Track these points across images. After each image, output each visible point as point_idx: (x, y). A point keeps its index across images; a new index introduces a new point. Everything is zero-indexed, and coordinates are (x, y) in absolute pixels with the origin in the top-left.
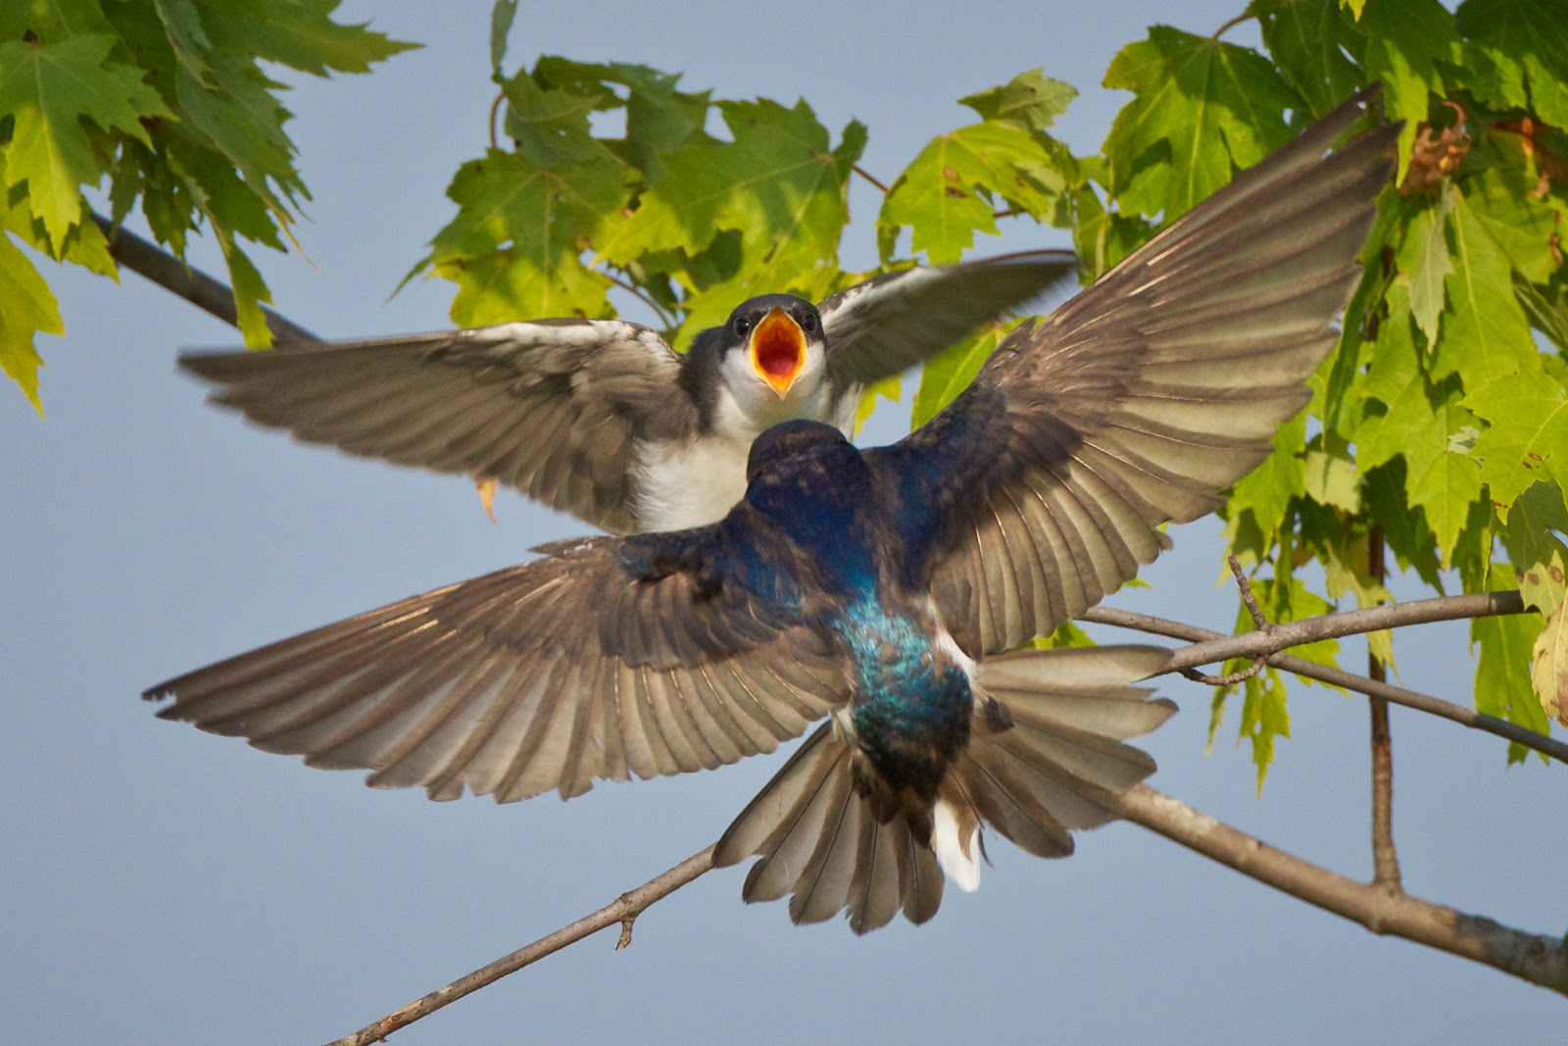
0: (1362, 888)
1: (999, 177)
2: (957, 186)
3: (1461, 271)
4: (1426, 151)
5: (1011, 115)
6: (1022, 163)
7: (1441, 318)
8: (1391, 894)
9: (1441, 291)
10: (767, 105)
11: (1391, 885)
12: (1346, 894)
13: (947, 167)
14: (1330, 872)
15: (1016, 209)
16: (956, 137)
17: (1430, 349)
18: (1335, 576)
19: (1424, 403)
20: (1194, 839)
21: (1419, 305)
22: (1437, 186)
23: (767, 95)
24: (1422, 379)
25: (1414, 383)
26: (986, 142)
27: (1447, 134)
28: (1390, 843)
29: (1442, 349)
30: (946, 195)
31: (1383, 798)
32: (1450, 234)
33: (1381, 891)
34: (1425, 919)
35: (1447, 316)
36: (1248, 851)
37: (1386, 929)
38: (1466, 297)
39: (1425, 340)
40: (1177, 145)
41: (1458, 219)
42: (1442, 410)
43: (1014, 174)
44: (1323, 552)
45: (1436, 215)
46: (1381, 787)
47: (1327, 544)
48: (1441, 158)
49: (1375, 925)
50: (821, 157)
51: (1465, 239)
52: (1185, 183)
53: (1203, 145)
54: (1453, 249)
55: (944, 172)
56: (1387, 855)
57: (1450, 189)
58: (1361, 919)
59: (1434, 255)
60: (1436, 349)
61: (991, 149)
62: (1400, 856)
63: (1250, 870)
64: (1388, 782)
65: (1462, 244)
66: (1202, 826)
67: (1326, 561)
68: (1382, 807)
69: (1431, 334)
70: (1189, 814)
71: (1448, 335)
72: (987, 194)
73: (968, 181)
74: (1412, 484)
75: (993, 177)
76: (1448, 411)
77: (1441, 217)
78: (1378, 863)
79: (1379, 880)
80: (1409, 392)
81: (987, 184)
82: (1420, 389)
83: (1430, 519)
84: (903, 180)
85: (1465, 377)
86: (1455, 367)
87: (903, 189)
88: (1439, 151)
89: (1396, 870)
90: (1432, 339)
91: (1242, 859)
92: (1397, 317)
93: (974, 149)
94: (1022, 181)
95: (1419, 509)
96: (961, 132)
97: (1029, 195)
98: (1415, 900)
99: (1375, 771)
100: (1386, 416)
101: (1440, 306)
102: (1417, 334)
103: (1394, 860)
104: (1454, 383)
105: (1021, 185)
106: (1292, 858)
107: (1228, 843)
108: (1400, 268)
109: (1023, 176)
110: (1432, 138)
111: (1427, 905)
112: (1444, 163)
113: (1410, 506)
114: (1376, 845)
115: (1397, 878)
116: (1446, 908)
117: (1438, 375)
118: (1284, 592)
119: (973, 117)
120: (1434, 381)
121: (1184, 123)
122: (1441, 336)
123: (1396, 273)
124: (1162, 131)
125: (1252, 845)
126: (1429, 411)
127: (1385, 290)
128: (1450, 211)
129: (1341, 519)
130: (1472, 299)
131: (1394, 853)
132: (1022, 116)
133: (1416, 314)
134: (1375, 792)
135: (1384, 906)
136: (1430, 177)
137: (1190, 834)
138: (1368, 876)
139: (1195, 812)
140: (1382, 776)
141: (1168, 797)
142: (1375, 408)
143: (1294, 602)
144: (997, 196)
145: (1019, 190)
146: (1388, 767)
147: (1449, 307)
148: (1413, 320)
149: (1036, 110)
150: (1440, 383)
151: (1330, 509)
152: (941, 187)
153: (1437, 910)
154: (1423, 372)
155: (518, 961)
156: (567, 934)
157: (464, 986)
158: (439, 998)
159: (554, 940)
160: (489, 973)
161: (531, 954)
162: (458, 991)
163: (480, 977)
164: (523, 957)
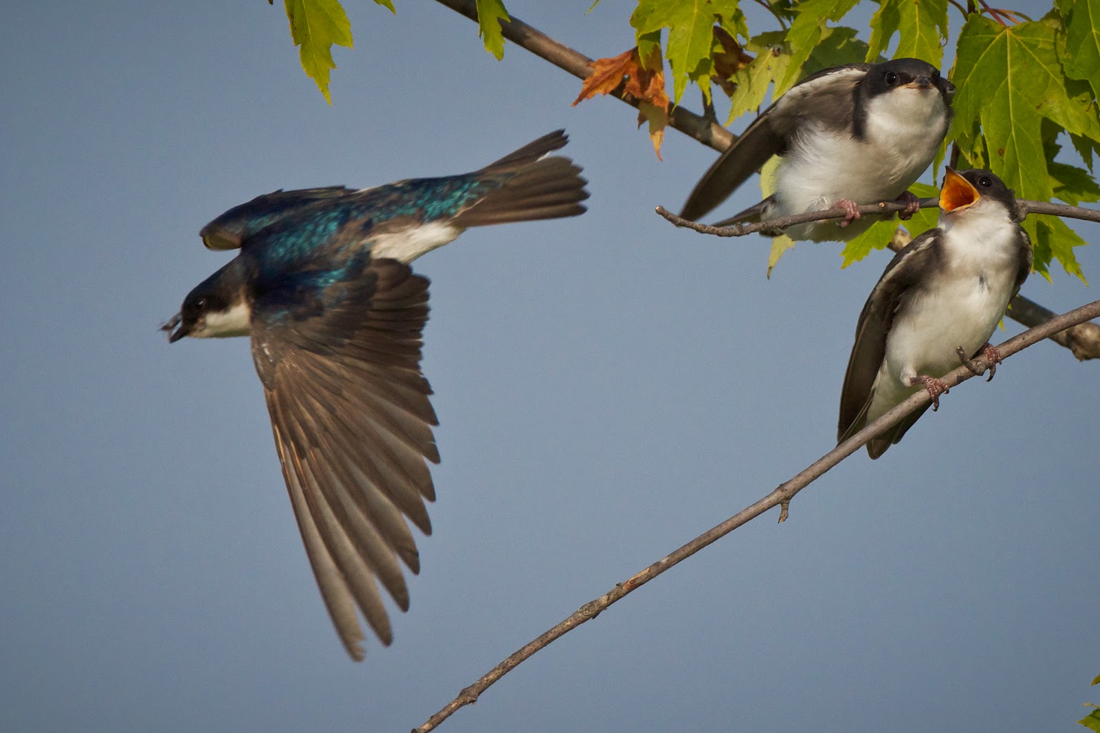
155: (712, 536)
156: (744, 515)
157: (677, 556)
158: (661, 566)
159: (736, 520)
160: (693, 546)
161: (721, 531)
162: (673, 559)
163: (688, 549)
164: (716, 533)
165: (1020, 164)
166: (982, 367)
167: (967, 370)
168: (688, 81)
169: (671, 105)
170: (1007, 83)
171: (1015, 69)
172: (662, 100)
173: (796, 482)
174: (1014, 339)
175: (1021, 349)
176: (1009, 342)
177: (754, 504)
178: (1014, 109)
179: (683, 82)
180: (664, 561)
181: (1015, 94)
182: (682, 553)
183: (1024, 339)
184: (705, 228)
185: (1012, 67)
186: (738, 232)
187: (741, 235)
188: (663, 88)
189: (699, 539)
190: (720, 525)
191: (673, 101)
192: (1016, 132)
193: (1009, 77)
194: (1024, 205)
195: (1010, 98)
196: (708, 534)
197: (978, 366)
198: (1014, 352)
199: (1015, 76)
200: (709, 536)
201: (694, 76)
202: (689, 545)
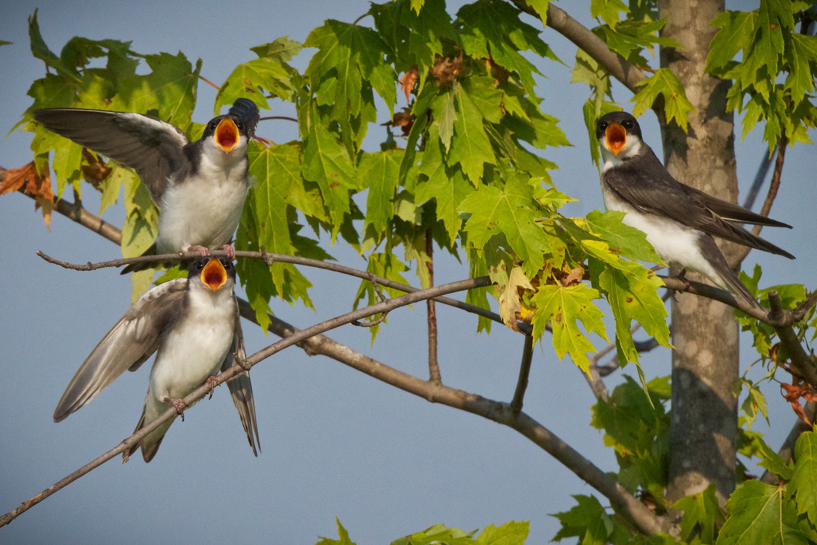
0: (425, 383)
1: (267, 83)
2: (251, 88)
3: (461, 118)
4: (447, 67)
5: (271, 56)
6: (277, 76)
7: (452, 139)
8: (437, 385)
9: (452, 128)
10: (165, 55)
11: (437, 381)
12: (418, 386)
13: (245, 79)
14: (411, 376)
15: (273, 96)
16: (248, 65)
17: (447, 152)
18: (409, 251)
19: (444, 176)
20: (353, 363)
21: (443, 133)
22: (451, 83)
23: (164, 51)
24: (444, 165)
25: (440, 167)
26: (261, 67)
27: (456, 60)
28: (436, 363)
29: (453, 152)
30: (246, 91)
31: (433, 344)
32: (456, 103)
33: (433, 383)
34: (451, 396)
35: (455, 138)
36: (376, 367)
37: (435, 400)
38: (463, 130)
39: (445, 148)
40: (340, 70)
41: (460, 97)
42: (452, 179)
43: (273, 81)
44: (405, 241)
45: (450, 95)
46: (432, 340)
47: (406, 236)
48: (454, 70)
49: (430, 398)
50: (189, 75)
51: (463, 106)
52: (343, 87)
53: (350, 70)
54: (457, 109)
55: (245, 81)
56: (435, 369)
57: (456, 84)
58: (424, 396)
59: (449, 112)
60: (449, 152)
61: (263, 71)
62: (440, 369)
63: (377, 375)
64: (435, 338)
65: (461, 108)
66: (357, 357)
67: (406, 245)
68: (433, 348)
69: (448, 146)
70: (350, 352)
71: (455, 146)
72: (261, 89)
73: (255, 85)
74: (439, 211)
75: (265, 83)
76: (454, 179)
77: (452, 96)
78: (431, 372)
79: (432, 379)
80: (438, 171)
81: (262, 86)
82: (443, 170)
83: (446, 226)
84: (227, 85)
85: (462, 164)
86: (458, 160)
87: (228, 89)
88: (452, 67)
89: (439, 375)
90: (448, 149)
91: (373, 371)
92: (433, 138)
93: (257, 71)
94: (277, 85)
95: (442, 221)
96: (251, 62)
97: (280, 90)
98: (447, 388)
99: (430, 333)
100: (428, 181)
101: (452, 134)
102: (442, 146)
103: (438, 371)
104: (458, 166)
105: (276, 86)
106: (395, 371)
107: (367, 364)
108: (435, 118)
109: (277, 83)
110: (449, 62)
111: (452, 389)
112: (455, 72)
113: (438, 220)
114: (430, 365)
115: (439, 378)
116: (460, 391)
117: (451, 163)
118: (389, 258)
119: (255, 56)
120: (449, 166)
121: (342, 60)
122: (452, 147)
123: (433, 120)
124: (333, 64)
125: (377, 365)
126: (447, 179)
127: (428, 128)
128: (456, 93)
129: (413, 227)
130: (465, 131)
131: (438, 367)
132: (278, 57)
133: (442, 137)
134: (430, 341)
135: (434, 390)
136: (449, 78)
137: (351, 361)
138: (427, 377)
139: (353, 351)
140: (432, 335)
141: (342, 345)
142: (424, 178)
143: (393, 262)
144: (265, 90)
145: (276, 89)
146: (435, 331)
147: (455, 134)
148: (440, 140)
149: (283, 53)
150: (451, 167)
151: (408, 223)
152: (244, 87)
153: (457, 392)
154: (444, 162)
155: (81, 472)
156: (101, 460)
157: (59, 485)
158: (49, 491)
159: (96, 462)
160: (70, 479)
161: (87, 469)
162: (57, 487)
163: (66, 481)
164: (84, 470)
165: (274, 233)
166: (250, 366)
167: (239, 367)
168: (66, 184)
169: (56, 198)
170: (266, 183)
171: (272, 173)
172: (50, 195)
173: (134, 438)
174: (269, 347)
175: (273, 354)
176: (265, 349)
177: (108, 452)
178: (271, 199)
179: (63, 185)
180: (51, 488)
181: (271, 189)
182: (63, 483)
183: (275, 347)
184: (68, 265)
185: (270, 172)
186: (89, 268)
187: (90, 270)
188: (50, 186)
189: (73, 474)
190: (86, 466)
191: (57, 195)
192: (272, 213)
193: (268, 179)
194: (271, 257)
195: (268, 192)
196: (79, 471)
197: (247, 365)
198: (269, 356)
199: (271, 178)
200: (79, 472)
201: (70, 181)
202: (67, 478)
